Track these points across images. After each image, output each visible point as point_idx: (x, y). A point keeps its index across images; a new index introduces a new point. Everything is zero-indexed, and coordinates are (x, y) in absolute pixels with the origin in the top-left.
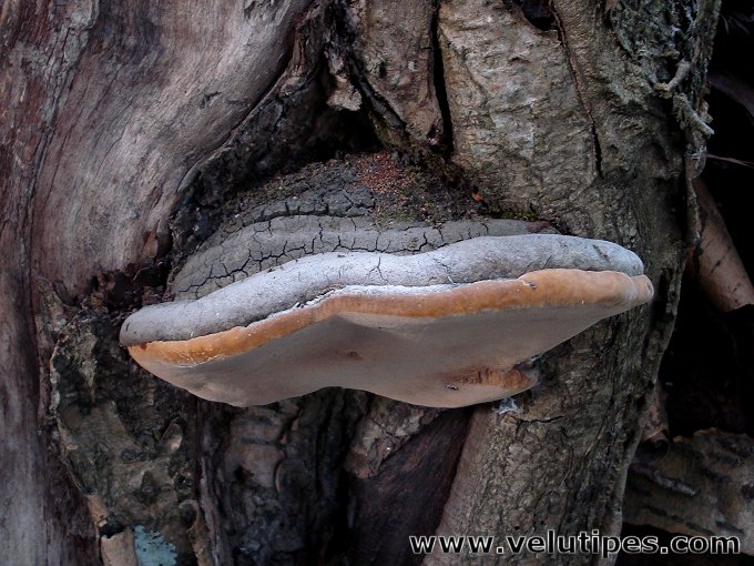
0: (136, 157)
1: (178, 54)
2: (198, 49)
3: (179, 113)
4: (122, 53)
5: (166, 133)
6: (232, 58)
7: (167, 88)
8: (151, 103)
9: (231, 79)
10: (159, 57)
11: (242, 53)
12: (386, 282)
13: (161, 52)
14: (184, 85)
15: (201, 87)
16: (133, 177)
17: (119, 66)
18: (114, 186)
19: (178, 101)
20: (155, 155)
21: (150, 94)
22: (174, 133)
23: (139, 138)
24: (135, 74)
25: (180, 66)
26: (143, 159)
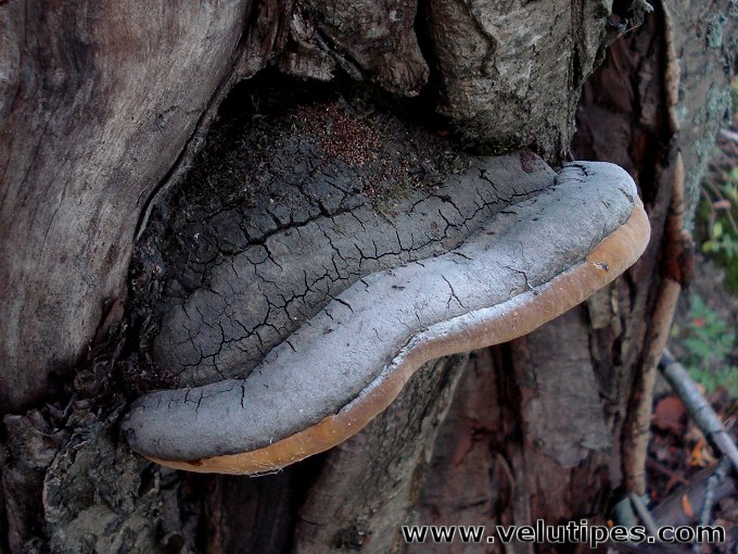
0: (84, 221)
1: (119, 73)
2: (142, 60)
3: (127, 147)
4: (48, 97)
5: (117, 178)
6: (188, 60)
7: (110, 122)
8: (93, 147)
9: (189, 85)
10: (95, 85)
11: (200, 51)
12: (467, 310)
13: (98, 78)
14: (130, 110)
15: (151, 106)
16: (84, 247)
17: (48, 114)
18: (63, 266)
19: (125, 133)
20: (107, 209)
21: (90, 137)
22: (126, 174)
23: (85, 196)
24: (69, 118)
25: (123, 87)
26: (93, 221)
